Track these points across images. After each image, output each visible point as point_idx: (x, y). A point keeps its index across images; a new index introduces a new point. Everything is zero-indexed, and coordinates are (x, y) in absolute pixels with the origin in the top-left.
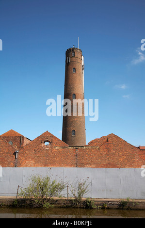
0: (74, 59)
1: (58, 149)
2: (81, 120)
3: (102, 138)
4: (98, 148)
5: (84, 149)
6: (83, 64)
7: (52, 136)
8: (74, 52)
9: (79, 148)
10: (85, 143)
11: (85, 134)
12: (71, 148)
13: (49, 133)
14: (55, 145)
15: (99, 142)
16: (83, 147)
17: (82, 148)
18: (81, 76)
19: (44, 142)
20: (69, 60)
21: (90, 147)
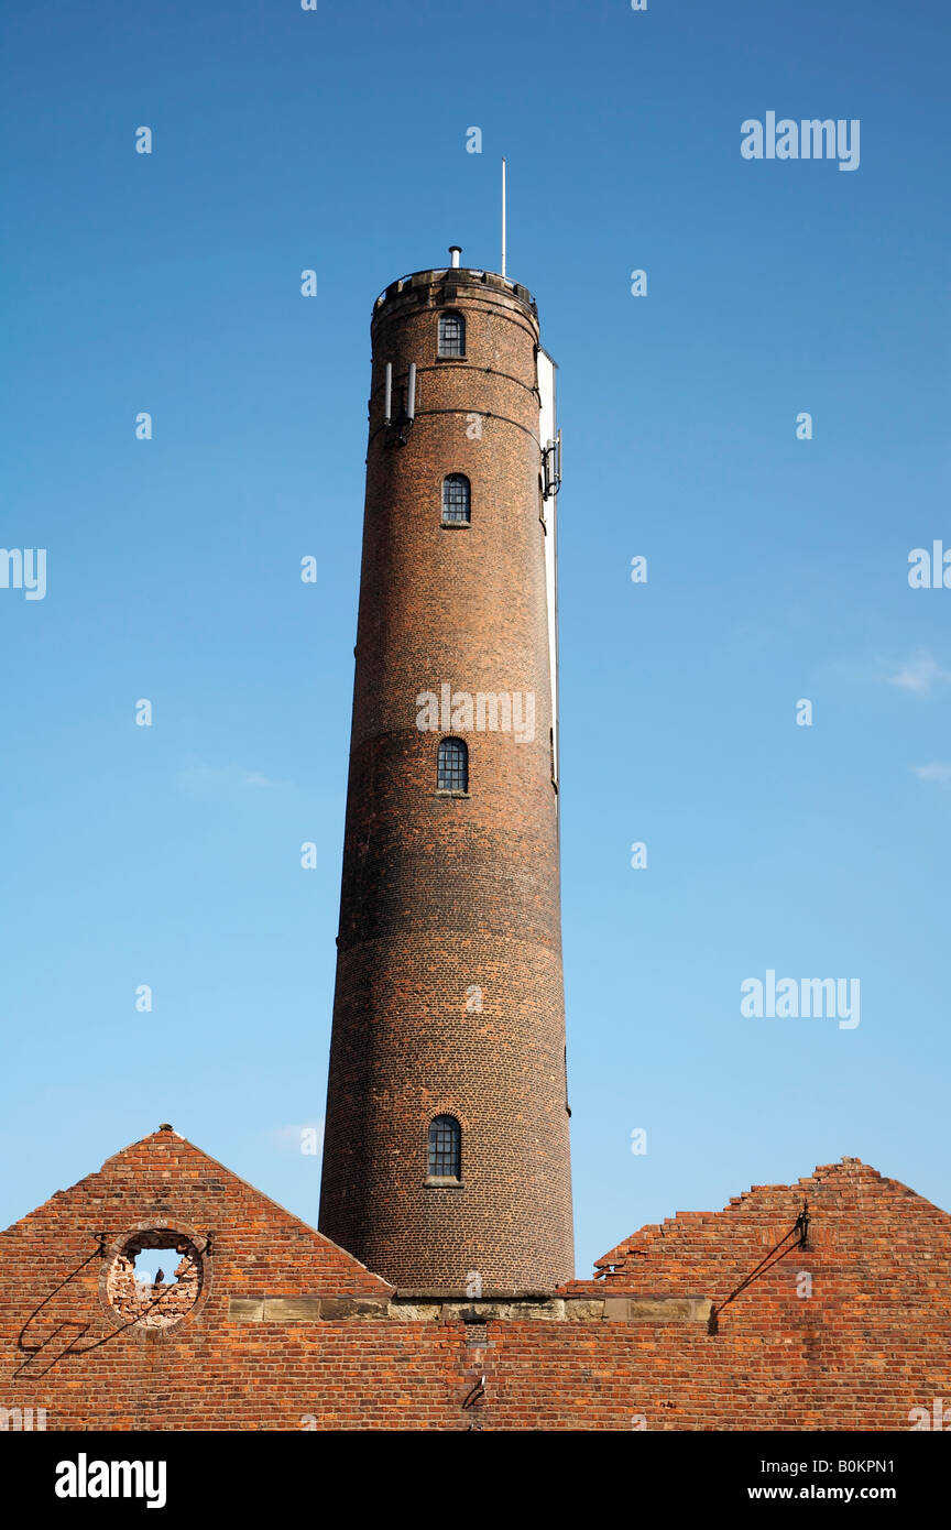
0: (455, 379)
1: (272, 1330)
2: (526, 1009)
3: (750, 1206)
4: (704, 1316)
5: (550, 1330)
6: (546, 434)
7: (220, 1183)
8: (457, 316)
9: (505, 1312)
10: (567, 1262)
11: (560, 1155)
12: (411, 1312)
13: (190, 1152)
14: (239, 1279)
15: (710, 1252)
16: (540, 1299)
17: (537, 1313)
18: (524, 562)
19: (131, 1251)
20: (401, 391)
21: (618, 1309)
